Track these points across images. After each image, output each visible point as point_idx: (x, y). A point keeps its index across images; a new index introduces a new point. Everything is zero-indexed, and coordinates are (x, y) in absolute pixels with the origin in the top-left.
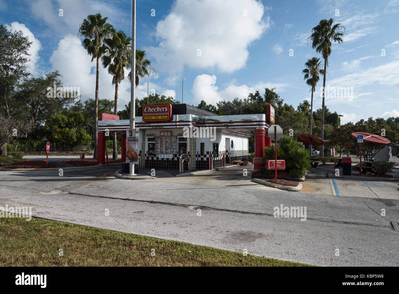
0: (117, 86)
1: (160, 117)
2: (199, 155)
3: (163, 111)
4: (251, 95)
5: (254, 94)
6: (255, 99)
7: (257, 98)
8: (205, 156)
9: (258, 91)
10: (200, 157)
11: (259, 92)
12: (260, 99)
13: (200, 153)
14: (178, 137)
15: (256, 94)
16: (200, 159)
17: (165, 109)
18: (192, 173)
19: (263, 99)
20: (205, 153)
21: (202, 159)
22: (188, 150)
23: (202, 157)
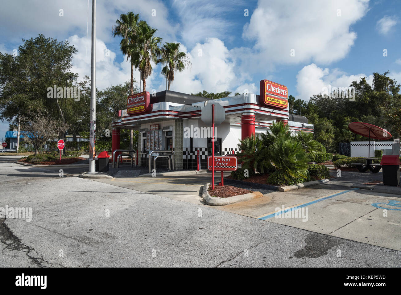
0: (144, 82)
1: (139, 108)
2: (188, 152)
3: (141, 100)
4: (354, 84)
5: (358, 82)
6: (361, 88)
7: (362, 87)
8: (194, 154)
9: (363, 78)
10: (189, 154)
11: (365, 79)
12: (367, 87)
13: (189, 150)
14: (164, 130)
15: (361, 82)
16: (189, 157)
17: (142, 99)
18: (162, 173)
19: (371, 88)
20: (194, 150)
21: (191, 156)
22: (174, 146)
23: (191, 154)
